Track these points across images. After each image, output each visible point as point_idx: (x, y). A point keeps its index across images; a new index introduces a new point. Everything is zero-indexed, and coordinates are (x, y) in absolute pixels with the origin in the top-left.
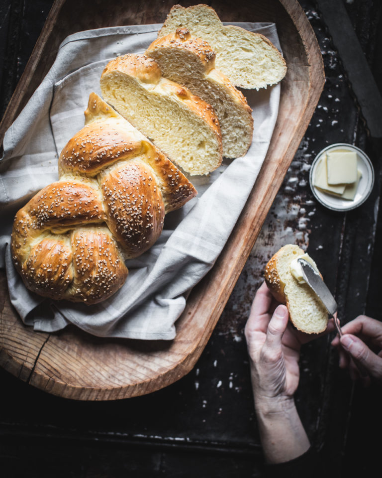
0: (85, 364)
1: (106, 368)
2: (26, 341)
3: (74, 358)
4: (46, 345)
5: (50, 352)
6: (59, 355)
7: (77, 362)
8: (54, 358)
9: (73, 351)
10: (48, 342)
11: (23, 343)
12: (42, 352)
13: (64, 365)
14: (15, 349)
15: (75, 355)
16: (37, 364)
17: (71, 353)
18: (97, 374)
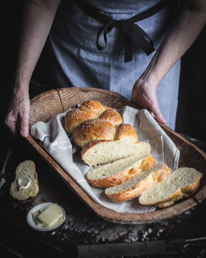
0: (46, 111)
1: (38, 114)
2: (68, 102)
3: (51, 111)
4: (62, 108)
5: (59, 106)
6: (55, 107)
7: (48, 110)
8: (56, 105)
9: (53, 113)
10: (62, 109)
11: (69, 100)
12: (61, 104)
13: (51, 105)
14: (69, 94)
15: (51, 112)
16: (59, 96)
17: (53, 112)
18: (39, 109)
